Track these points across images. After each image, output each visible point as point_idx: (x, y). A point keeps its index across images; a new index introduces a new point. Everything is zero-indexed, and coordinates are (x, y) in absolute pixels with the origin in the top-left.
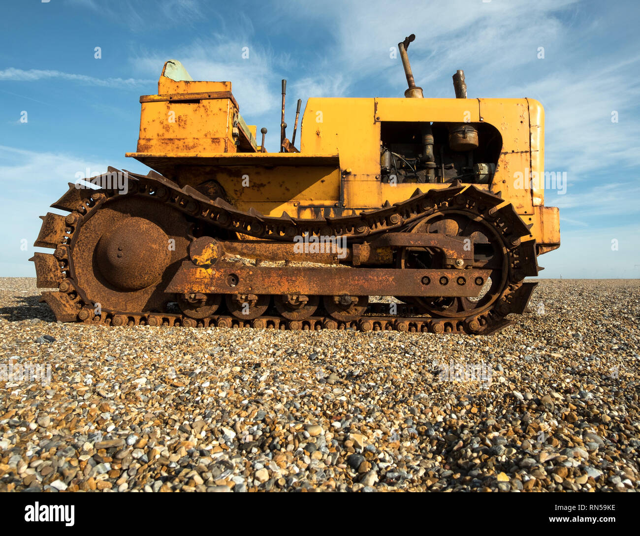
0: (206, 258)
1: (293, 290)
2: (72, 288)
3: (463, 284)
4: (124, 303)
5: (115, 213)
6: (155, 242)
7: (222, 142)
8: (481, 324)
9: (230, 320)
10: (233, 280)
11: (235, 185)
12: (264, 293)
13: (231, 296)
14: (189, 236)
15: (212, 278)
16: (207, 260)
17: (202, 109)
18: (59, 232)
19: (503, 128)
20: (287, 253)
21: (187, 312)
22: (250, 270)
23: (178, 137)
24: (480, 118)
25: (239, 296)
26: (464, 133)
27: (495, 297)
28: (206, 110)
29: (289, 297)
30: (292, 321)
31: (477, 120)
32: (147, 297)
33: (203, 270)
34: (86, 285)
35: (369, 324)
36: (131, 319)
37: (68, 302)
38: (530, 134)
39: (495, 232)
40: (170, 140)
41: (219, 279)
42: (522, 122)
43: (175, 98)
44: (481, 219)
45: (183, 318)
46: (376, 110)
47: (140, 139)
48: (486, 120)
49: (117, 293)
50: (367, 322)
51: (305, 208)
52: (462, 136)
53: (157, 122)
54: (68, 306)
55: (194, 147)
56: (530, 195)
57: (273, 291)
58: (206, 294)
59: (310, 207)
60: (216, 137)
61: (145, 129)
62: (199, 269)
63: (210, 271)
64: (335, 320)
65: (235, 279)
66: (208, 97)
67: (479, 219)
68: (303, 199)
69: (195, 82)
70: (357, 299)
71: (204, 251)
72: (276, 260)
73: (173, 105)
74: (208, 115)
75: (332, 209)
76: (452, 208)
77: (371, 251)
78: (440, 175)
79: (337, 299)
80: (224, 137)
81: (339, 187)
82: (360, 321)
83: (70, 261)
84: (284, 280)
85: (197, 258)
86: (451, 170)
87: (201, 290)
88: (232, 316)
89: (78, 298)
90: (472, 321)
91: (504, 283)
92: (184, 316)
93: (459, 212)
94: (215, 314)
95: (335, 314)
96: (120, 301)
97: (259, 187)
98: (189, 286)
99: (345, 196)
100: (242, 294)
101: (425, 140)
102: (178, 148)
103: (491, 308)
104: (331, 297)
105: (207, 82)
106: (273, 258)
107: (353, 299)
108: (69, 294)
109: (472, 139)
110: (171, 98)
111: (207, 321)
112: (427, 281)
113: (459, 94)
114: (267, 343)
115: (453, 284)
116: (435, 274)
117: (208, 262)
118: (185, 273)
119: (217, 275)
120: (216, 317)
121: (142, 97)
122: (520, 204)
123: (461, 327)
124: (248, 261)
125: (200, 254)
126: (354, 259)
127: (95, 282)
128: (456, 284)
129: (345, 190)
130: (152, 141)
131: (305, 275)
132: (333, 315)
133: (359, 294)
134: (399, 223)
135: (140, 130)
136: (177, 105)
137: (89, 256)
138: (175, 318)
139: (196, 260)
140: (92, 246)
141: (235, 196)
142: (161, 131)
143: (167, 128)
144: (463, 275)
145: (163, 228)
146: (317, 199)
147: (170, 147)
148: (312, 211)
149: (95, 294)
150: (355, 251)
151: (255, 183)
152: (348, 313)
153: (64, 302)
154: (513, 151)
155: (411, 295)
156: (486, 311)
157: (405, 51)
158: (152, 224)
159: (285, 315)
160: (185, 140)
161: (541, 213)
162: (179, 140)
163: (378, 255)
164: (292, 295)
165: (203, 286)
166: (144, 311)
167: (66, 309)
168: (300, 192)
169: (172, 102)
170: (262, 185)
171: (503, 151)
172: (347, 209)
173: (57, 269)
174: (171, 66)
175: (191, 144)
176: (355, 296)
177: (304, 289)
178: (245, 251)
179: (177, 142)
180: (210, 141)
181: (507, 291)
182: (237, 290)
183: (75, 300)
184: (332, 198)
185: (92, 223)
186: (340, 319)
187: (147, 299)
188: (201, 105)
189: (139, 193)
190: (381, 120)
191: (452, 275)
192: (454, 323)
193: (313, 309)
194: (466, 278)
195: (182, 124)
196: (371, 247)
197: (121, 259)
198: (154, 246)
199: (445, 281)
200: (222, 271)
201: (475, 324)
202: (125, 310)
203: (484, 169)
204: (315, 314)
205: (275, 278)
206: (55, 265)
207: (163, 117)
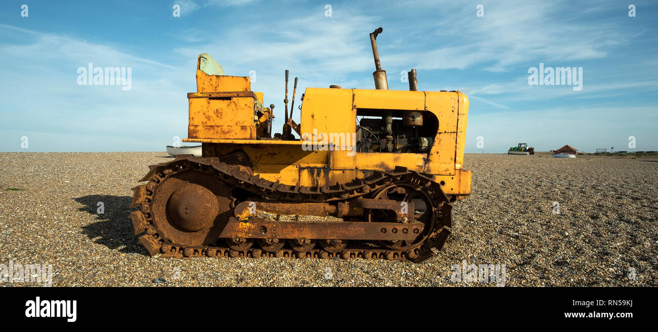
0: (245, 216)
1: (301, 236)
2: (155, 232)
3: (406, 233)
4: (189, 239)
5: (179, 180)
6: (208, 202)
7: (248, 128)
8: (416, 254)
9: (260, 252)
10: (263, 229)
11: (256, 153)
12: (283, 238)
13: (262, 239)
14: (231, 197)
15: (250, 228)
16: (246, 217)
17: (233, 105)
18: (142, 195)
19: (440, 115)
20: (296, 210)
21: (232, 247)
22: (274, 224)
23: (217, 125)
24: (425, 107)
25: (267, 240)
26: (413, 117)
27: (425, 238)
28: (236, 105)
29: (299, 240)
30: (300, 252)
31: (423, 109)
32: (205, 236)
33: (244, 224)
34: (163, 229)
35: (347, 254)
36: (196, 251)
37: (153, 241)
38: (458, 120)
39: (428, 198)
40: (212, 126)
41: (254, 229)
42: (453, 111)
43: (213, 96)
44: (420, 189)
45: (230, 250)
46: (353, 100)
47: (189, 125)
48: (429, 109)
49: (185, 233)
50: (346, 253)
51: (304, 169)
52: (412, 119)
53: (201, 114)
54: (154, 243)
55: (229, 132)
56: (454, 162)
57: (289, 237)
58: (246, 238)
59: (307, 168)
60: (244, 125)
61: (192, 118)
62: (241, 223)
63: (248, 224)
64: (326, 251)
65: (265, 229)
66: (237, 96)
67: (419, 189)
68: (302, 163)
69: (224, 76)
70: (341, 241)
71: (244, 212)
72: (289, 214)
73: (212, 101)
74: (237, 109)
75: (322, 170)
76: (403, 181)
77: (350, 209)
78: (395, 142)
79: (328, 241)
80: (250, 125)
81: (327, 156)
82: (342, 252)
83: (151, 214)
84: (296, 230)
85: (239, 216)
86: (403, 139)
87: (243, 236)
88: (262, 249)
89: (160, 238)
90: (410, 252)
91: (431, 229)
92: (231, 249)
93: (406, 185)
94: (251, 248)
95: (327, 248)
96: (187, 238)
97: (272, 155)
98: (235, 234)
99: (331, 161)
100: (269, 239)
101: (387, 120)
102: (217, 132)
103: (423, 244)
104: (325, 241)
105: (233, 77)
106: (288, 213)
107: (338, 241)
108: (153, 235)
109: (419, 122)
110: (210, 96)
111: (245, 252)
112: (384, 231)
113: (412, 87)
114: (290, 277)
115: (400, 233)
116: (389, 226)
117: (247, 219)
118: (231, 225)
119: (253, 227)
120: (251, 250)
121: (189, 94)
122: (447, 169)
123: (404, 255)
124: (272, 216)
125: (241, 213)
126: (339, 213)
127: (168, 226)
128: (402, 232)
129: (331, 157)
130: (198, 127)
131: (309, 227)
132: (325, 249)
133: (343, 239)
134: (368, 192)
135: (189, 119)
136: (215, 101)
137: (163, 209)
138: (224, 250)
139: (239, 217)
140: (165, 202)
141: (255, 160)
142: (205, 120)
143: (209, 118)
144: (407, 227)
145: (212, 190)
146: (312, 163)
147: (211, 131)
148: (308, 171)
149: (170, 233)
150: (340, 209)
151: (269, 153)
152: (335, 247)
153: (151, 241)
154: (445, 132)
155: (374, 239)
156: (418, 246)
157: (374, 40)
158: (205, 189)
159: (296, 249)
160: (223, 127)
161: (460, 174)
162: (218, 127)
163: (354, 211)
164: (301, 239)
165: (244, 234)
166: (204, 244)
167: (153, 246)
168: (301, 159)
169: (211, 98)
170: (275, 154)
171: (439, 131)
172: (332, 170)
173: (144, 220)
174: (204, 61)
175: (227, 130)
176: (340, 240)
177: (308, 235)
178: (269, 209)
179: (216, 128)
180: (240, 128)
181: (433, 234)
182: (266, 236)
183: (158, 239)
184: (322, 163)
185: (163, 187)
186: (330, 251)
187: (204, 238)
188: (232, 101)
189: (195, 169)
190: (357, 107)
191: (400, 228)
192: (400, 253)
193: (313, 245)
194: (408, 229)
195: (219, 115)
196: (350, 206)
197: (188, 215)
198: (208, 205)
199: (395, 231)
200: (256, 224)
201: (412, 255)
202: (191, 244)
203: (425, 142)
204: (314, 248)
205: (290, 229)
206: (142, 217)
207: (205, 110)
